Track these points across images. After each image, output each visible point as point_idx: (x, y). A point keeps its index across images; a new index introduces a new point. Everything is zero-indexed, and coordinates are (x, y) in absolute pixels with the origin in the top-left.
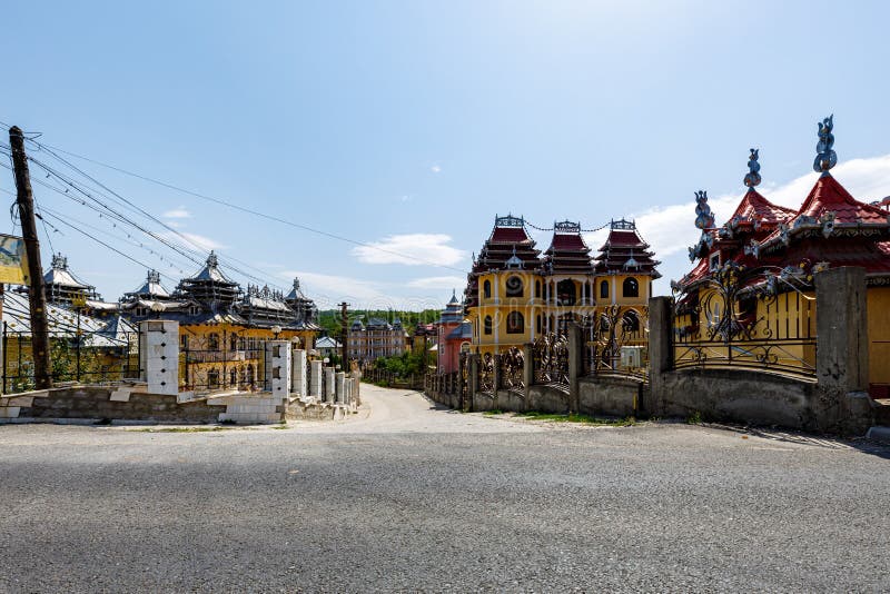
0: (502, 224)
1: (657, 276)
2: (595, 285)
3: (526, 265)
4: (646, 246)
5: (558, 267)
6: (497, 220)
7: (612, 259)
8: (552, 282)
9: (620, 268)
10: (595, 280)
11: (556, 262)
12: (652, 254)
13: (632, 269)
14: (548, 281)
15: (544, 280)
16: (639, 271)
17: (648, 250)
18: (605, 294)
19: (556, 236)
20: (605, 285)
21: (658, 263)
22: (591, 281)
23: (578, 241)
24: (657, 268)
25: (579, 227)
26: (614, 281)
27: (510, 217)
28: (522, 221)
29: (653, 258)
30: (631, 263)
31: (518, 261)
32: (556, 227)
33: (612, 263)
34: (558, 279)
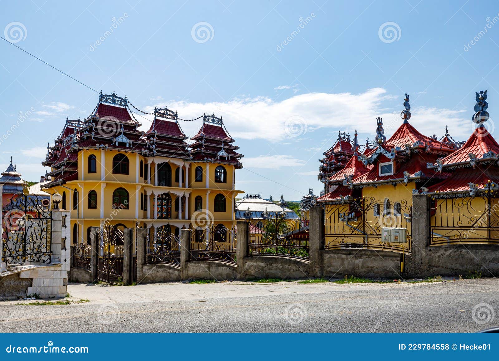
0: (106, 101)
1: (239, 166)
2: (190, 169)
3: (134, 144)
4: (232, 141)
5: (160, 149)
6: (102, 96)
7: (207, 148)
8: (153, 164)
9: (214, 156)
10: (190, 165)
11: (159, 145)
12: (237, 148)
13: (222, 158)
14: (150, 161)
15: (146, 161)
16: (228, 161)
17: (234, 144)
18: (199, 178)
19: (156, 121)
20: (199, 170)
21: (241, 156)
22: (187, 166)
23: (175, 127)
24: (241, 160)
25: (176, 115)
26: (208, 167)
27: (114, 95)
28: (126, 101)
29: (237, 151)
30: (222, 153)
31: (125, 140)
32: (156, 112)
33: (208, 152)
34: (158, 161)
